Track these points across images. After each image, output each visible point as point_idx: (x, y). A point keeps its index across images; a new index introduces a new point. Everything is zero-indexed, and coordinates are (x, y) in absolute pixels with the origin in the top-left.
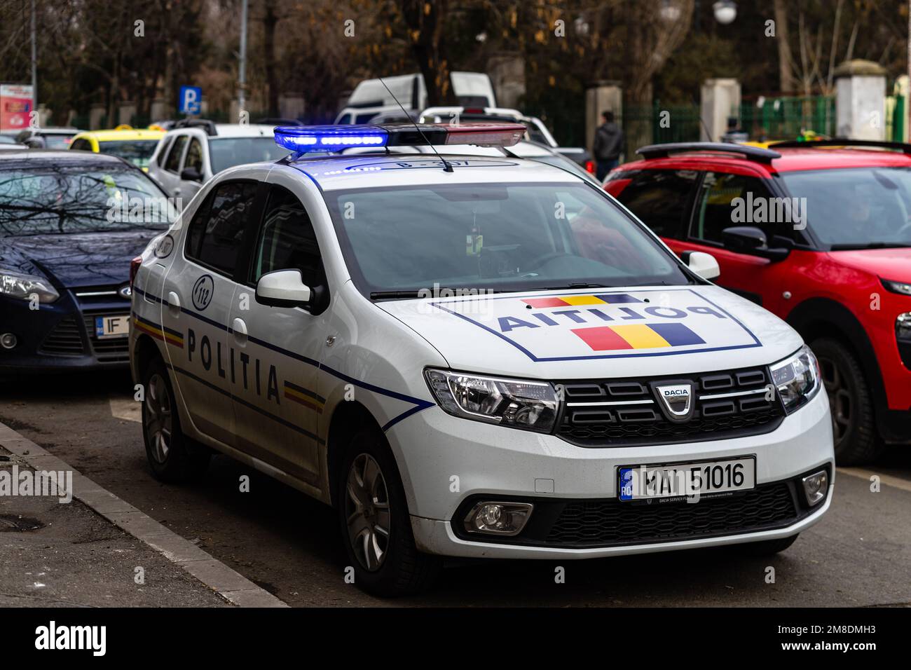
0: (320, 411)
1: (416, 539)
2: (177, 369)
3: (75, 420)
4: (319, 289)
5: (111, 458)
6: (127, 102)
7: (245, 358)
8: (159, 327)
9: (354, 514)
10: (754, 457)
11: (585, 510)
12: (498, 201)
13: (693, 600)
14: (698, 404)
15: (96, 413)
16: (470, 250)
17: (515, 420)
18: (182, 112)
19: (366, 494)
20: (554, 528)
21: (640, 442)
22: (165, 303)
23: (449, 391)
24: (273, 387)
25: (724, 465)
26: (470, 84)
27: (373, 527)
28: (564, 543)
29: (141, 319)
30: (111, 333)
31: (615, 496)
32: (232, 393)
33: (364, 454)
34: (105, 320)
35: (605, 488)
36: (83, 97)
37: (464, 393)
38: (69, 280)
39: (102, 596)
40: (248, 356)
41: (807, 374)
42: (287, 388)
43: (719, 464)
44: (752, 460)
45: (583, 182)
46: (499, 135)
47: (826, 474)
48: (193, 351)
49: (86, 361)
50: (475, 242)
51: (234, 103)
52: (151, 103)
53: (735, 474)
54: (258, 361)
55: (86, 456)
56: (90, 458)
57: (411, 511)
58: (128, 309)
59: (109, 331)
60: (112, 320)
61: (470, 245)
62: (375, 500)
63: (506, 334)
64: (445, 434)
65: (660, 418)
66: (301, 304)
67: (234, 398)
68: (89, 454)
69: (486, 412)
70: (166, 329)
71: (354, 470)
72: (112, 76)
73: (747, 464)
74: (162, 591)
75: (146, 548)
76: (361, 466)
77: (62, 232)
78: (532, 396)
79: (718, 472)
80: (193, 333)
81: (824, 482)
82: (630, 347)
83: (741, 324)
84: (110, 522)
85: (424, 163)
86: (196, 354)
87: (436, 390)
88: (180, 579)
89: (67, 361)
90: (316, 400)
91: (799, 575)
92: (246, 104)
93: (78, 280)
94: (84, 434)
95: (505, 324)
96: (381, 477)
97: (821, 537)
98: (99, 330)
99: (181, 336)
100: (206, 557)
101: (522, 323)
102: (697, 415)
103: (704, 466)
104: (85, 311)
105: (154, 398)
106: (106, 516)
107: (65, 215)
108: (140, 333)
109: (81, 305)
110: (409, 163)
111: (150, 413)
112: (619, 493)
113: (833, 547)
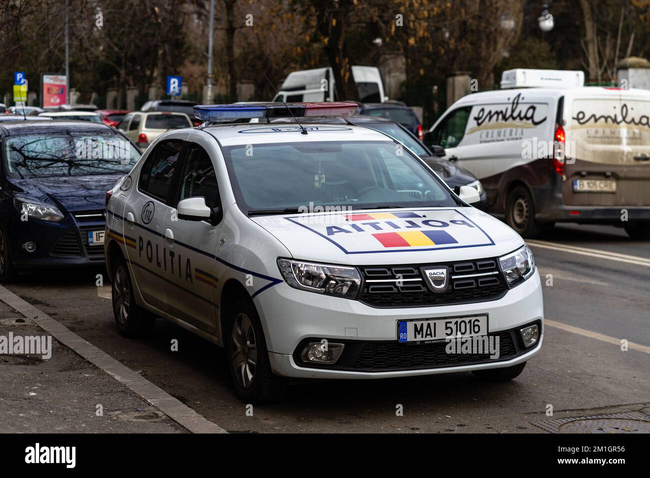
0: (216, 287)
1: (272, 367)
2: (132, 263)
3: (73, 298)
4: (216, 209)
5: (93, 322)
6: (132, 87)
7: (172, 254)
8: (121, 235)
9: (236, 352)
10: (487, 315)
11: (377, 348)
12: (335, 153)
13: (450, 407)
14: (451, 281)
15: (87, 294)
16: (317, 185)
17: (334, 291)
18: (168, 94)
19: (243, 340)
20: (358, 359)
21: (413, 305)
22: (125, 219)
23: (292, 273)
24: (189, 272)
25: (467, 320)
26: (366, 74)
27: (247, 360)
28: (364, 369)
29: (111, 231)
30: (98, 242)
31: (396, 339)
32: (165, 277)
33: (241, 314)
34: (94, 233)
35: (390, 334)
36: (102, 84)
37: (303, 274)
38: (72, 207)
39: (72, 401)
40: (174, 253)
41: (526, 262)
42: (197, 273)
43: (463, 319)
44: (486, 317)
45: (392, 140)
46: (340, 110)
47: (537, 327)
48: (142, 250)
49: (82, 260)
50: (320, 179)
51: (205, 87)
52: (149, 87)
53: (474, 326)
54: (180, 256)
55: (77, 321)
56: (79, 322)
57: (269, 349)
58: (104, 226)
59: (97, 240)
60: (99, 233)
61: (317, 181)
62: (248, 343)
63: (330, 237)
64: (289, 300)
65: (426, 290)
66: (205, 219)
67: (166, 280)
68: (80, 320)
69: (317, 287)
70: (126, 237)
71: (236, 324)
72: (121, 69)
73: (483, 320)
74: (110, 398)
75: (105, 373)
76: (240, 320)
77: (70, 175)
78: (345, 276)
79: (463, 324)
80: (142, 238)
81: (536, 333)
82: (408, 245)
83: (483, 231)
84: (84, 359)
85: (289, 128)
86: (144, 252)
87: (284, 272)
88: (122, 391)
89: (68, 260)
90: (213, 280)
91: (522, 393)
92: (212, 88)
93: (78, 206)
94: (78, 307)
95: (330, 230)
96: (251, 328)
97: (543, 371)
98: (90, 240)
99: (134, 241)
100: (141, 379)
101: (341, 230)
102: (450, 288)
103: (454, 321)
104: (81, 227)
105: (119, 282)
106: (82, 355)
107: (73, 164)
108: (111, 239)
109: (79, 223)
110: (279, 129)
111: (117, 292)
112: (399, 337)
113: (549, 376)
